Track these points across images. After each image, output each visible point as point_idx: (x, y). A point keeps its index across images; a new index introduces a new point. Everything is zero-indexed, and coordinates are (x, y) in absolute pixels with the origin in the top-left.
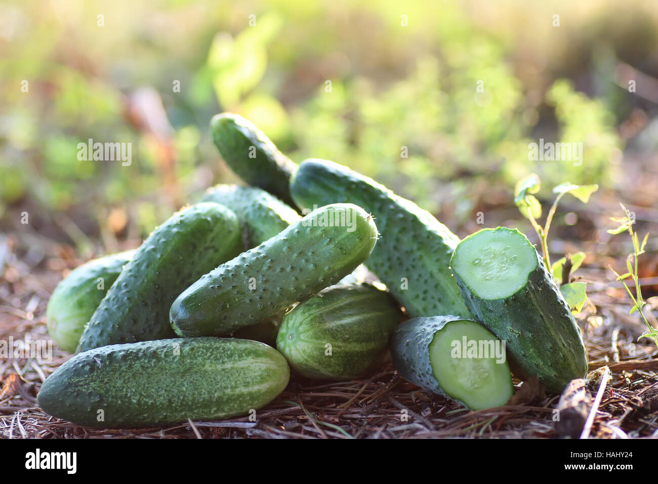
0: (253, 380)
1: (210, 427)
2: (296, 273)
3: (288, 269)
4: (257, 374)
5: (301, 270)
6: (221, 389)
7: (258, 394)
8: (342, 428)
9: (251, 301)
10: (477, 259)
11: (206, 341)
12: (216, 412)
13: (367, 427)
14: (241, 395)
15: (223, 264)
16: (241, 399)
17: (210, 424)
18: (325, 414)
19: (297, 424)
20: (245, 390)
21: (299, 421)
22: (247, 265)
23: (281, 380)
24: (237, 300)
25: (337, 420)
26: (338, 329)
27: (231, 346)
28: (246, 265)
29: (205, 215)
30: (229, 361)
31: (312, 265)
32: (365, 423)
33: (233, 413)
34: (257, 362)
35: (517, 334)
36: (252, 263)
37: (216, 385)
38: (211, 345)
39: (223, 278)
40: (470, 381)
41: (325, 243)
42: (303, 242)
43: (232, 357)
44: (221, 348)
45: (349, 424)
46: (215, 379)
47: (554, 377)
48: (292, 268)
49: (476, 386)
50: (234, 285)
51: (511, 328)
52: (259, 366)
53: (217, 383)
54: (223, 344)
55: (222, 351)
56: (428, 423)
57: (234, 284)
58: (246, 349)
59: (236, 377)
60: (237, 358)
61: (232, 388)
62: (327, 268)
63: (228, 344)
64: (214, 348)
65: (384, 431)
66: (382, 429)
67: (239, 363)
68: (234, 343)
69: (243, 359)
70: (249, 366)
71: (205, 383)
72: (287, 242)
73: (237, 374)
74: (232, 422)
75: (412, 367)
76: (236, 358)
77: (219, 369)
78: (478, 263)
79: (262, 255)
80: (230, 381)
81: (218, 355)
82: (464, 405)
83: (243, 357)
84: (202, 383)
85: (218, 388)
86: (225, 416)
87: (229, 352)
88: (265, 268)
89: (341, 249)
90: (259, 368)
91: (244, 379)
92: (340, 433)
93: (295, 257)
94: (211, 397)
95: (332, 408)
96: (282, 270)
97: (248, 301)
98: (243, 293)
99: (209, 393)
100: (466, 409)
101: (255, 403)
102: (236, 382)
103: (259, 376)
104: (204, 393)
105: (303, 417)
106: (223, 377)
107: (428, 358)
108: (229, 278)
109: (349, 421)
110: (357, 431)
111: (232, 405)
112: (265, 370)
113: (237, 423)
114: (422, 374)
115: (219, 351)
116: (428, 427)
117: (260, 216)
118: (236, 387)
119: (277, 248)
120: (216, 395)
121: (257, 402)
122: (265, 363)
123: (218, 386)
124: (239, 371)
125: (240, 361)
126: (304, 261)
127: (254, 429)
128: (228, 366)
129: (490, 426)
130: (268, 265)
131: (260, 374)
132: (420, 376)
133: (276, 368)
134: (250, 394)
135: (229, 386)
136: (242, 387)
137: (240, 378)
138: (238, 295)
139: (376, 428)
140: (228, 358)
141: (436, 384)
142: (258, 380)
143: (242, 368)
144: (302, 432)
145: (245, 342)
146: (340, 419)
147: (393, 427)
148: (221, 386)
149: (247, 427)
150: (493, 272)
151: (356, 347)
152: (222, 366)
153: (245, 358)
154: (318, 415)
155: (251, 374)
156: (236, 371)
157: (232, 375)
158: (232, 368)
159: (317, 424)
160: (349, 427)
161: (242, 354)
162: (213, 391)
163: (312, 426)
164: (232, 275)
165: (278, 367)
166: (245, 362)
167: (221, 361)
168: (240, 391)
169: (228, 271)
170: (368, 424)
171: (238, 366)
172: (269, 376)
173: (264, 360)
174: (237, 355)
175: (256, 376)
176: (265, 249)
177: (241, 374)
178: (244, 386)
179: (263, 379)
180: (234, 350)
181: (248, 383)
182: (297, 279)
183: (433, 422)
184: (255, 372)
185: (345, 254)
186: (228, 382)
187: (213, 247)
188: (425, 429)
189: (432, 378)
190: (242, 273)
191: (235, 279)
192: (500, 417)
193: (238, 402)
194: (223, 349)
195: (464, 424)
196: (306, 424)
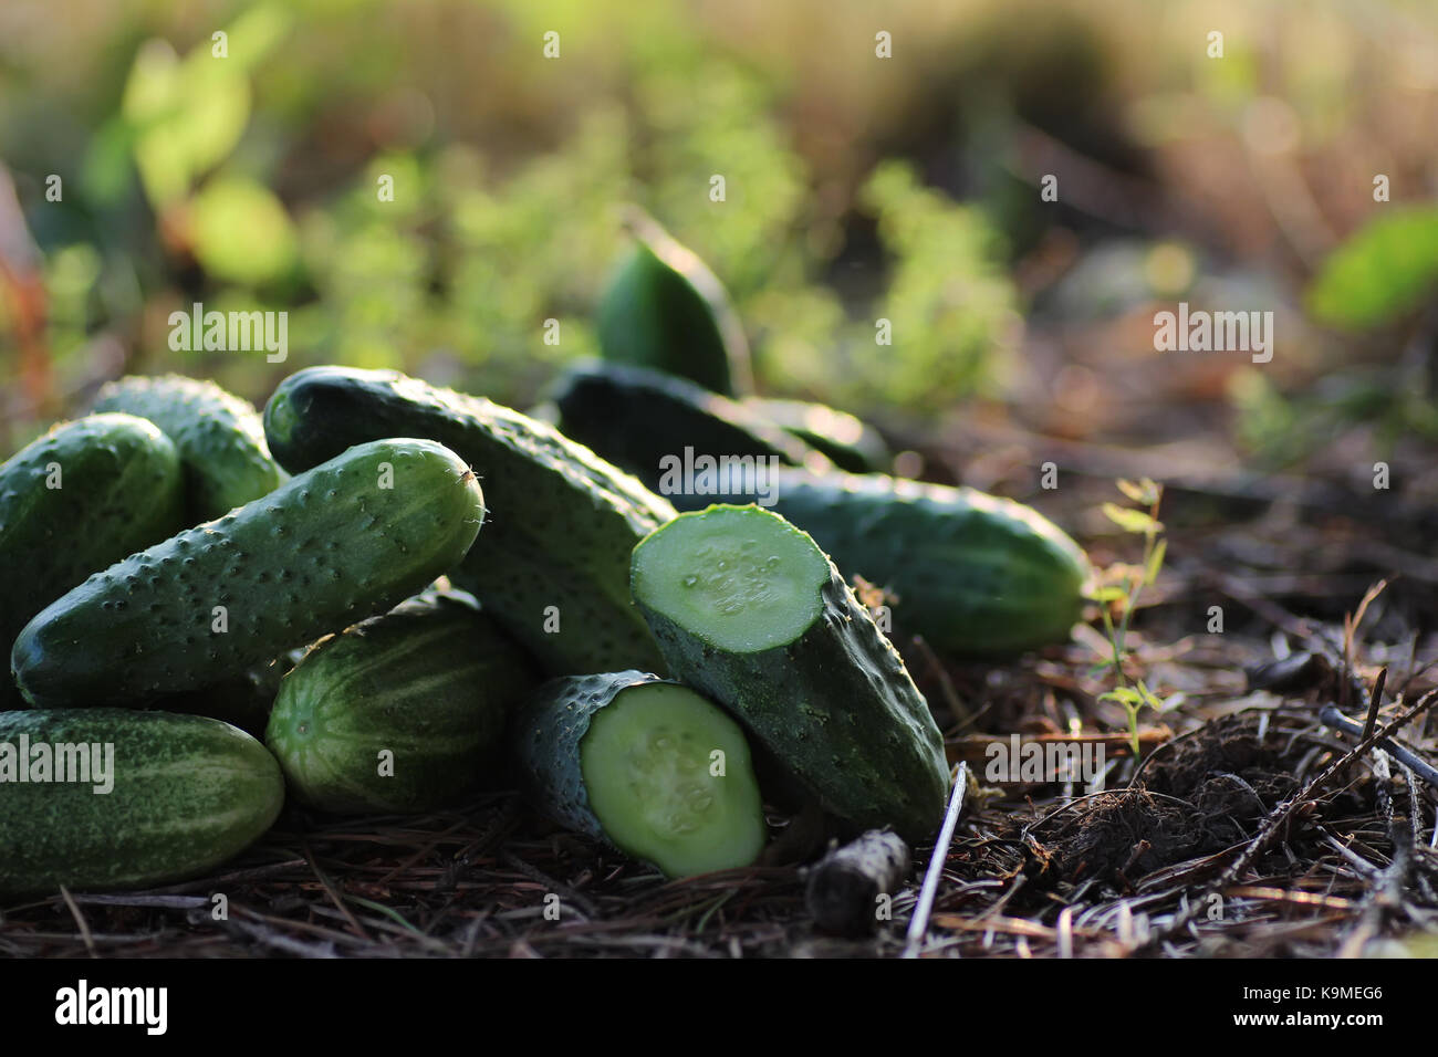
0: (203, 803)
1: (107, 905)
2: (297, 586)
3: (280, 576)
4: (211, 791)
5: (307, 581)
6: (133, 822)
7: (214, 835)
8: (398, 911)
9: (191, 640)
10: (690, 577)
11: (102, 716)
12: (119, 872)
13: (453, 910)
14: (177, 836)
15: (138, 554)
16: (175, 845)
17: (108, 900)
18: (362, 881)
19: (299, 902)
20: (184, 826)
21: (303, 894)
22: (189, 561)
23: (265, 804)
24: (160, 636)
25: (386, 894)
26: (405, 707)
27: (156, 728)
28: (187, 560)
29: (103, 441)
30: (150, 762)
31: (332, 572)
32: (449, 900)
33: (157, 874)
34: (214, 765)
35: (822, 718)
36: (200, 557)
37: (122, 813)
38: (112, 725)
39: (133, 586)
40: (669, 818)
41: (365, 525)
42: (316, 520)
43: (157, 753)
44: (134, 733)
45: (414, 903)
46: (118, 801)
47: (903, 806)
48: (288, 574)
49: (683, 827)
50: (155, 603)
51: (808, 707)
52: (217, 773)
53: (123, 810)
54: (138, 725)
55: (136, 739)
56: (585, 902)
57: (157, 602)
58: (189, 736)
59: (167, 797)
60: (168, 755)
61: (158, 821)
62: (364, 581)
63: (150, 724)
64: (120, 733)
65: (489, 919)
66: (484, 914)
67: (174, 766)
68: (162, 723)
69: (181, 758)
70: (195, 773)
71: (96, 809)
72: (282, 517)
73: (168, 791)
74: (154, 894)
75: (548, 788)
76: (165, 755)
77: (130, 779)
78: (694, 584)
79: (224, 541)
80: (152, 804)
81: (128, 749)
82: (656, 868)
83: (181, 752)
84: (91, 809)
85: (126, 821)
86: (140, 881)
87: (151, 743)
88: (228, 571)
89: (396, 541)
90: (216, 777)
91: (184, 802)
92: (393, 921)
93: (295, 552)
94: (109, 840)
95: (375, 866)
96: (266, 577)
97: (183, 640)
98: (175, 623)
99: (104, 830)
100: (661, 876)
101: (205, 854)
102: (166, 806)
103: (217, 795)
104: (95, 832)
105: (312, 886)
106: (136, 796)
107: (579, 770)
108: (146, 587)
109: (413, 897)
110: (430, 917)
111: (155, 857)
112: (230, 782)
113: (166, 898)
114: (569, 805)
115: (129, 738)
116: (584, 912)
117: (215, 449)
118: (165, 819)
119: (257, 528)
120: (121, 835)
121: (210, 852)
122: (230, 768)
123: (126, 816)
124: (173, 783)
125: (174, 761)
126: (314, 560)
127: (202, 911)
128: (149, 771)
129: (721, 912)
130: (236, 564)
131: (219, 789)
132: (564, 808)
133: (256, 779)
134: (196, 834)
135: (150, 816)
136: (178, 818)
137: (174, 800)
138: (164, 627)
139: (472, 913)
140: (148, 756)
141: (597, 827)
142: (215, 805)
143: (180, 778)
144: (310, 919)
145: (187, 721)
146: (396, 893)
147: (509, 910)
148: (132, 816)
149: (187, 906)
150: (739, 599)
151: (442, 746)
152: (135, 772)
153: (187, 754)
154: (345, 881)
155: (198, 790)
156: (165, 784)
157: (156, 792)
158: (158, 777)
159: (344, 901)
160: (413, 909)
161: (179, 746)
162: (114, 827)
163: (332, 906)
164: (155, 580)
165: (259, 776)
166: (188, 764)
167: (133, 761)
168: (174, 827)
169: (145, 570)
170: (455, 902)
171: (171, 773)
172: (236, 794)
173: (228, 760)
174: (168, 749)
175: (210, 796)
176: (234, 527)
177: (177, 791)
178: (182, 816)
179: (224, 803)
180: (162, 737)
181: (192, 809)
182: (296, 599)
183: (596, 902)
184: (207, 787)
185: (407, 552)
186: (149, 807)
187: (121, 511)
188: (579, 915)
189: (588, 814)
190: (177, 577)
191: (161, 592)
192: (744, 891)
193: (169, 851)
194: (139, 734)
195: (663, 907)
196: (320, 901)
